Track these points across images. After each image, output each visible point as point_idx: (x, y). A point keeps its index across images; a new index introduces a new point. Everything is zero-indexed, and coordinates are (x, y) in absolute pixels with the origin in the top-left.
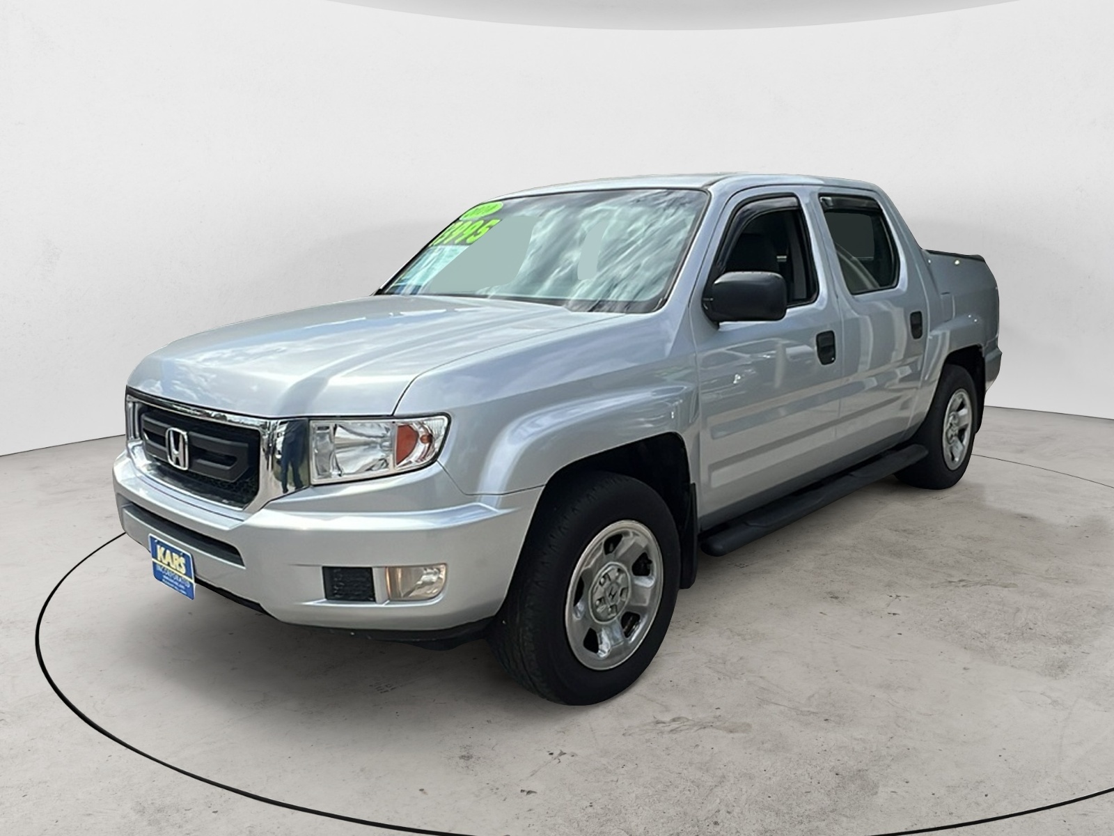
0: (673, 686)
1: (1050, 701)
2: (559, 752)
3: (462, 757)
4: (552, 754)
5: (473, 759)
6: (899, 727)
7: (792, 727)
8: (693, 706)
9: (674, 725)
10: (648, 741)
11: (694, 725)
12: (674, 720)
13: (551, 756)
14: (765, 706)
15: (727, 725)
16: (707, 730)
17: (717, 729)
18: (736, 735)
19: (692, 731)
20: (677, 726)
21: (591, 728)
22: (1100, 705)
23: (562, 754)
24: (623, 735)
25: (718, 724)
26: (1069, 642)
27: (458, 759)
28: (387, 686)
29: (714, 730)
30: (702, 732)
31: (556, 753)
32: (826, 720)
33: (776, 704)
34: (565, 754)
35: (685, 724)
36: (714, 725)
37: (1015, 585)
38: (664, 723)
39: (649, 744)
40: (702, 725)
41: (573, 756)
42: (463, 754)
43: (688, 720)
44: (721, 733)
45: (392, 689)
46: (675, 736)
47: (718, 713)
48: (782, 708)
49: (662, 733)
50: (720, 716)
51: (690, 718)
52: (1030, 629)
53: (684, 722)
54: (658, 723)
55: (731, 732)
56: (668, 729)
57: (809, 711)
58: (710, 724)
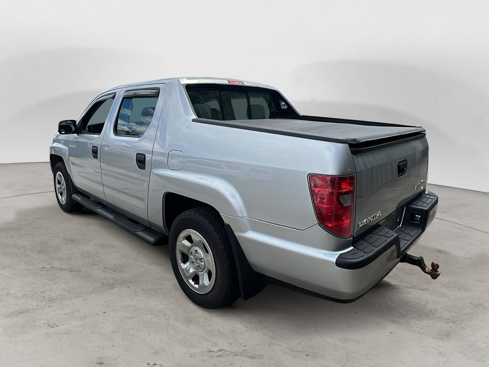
0: (220, 333)
1: (437, 352)
2: (153, 363)
3: (98, 363)
4: (149, 364)
5: (104, 365)
6: (348, 361)
7: (287, 358)
8: (231, 344)
9: (220, 353)
10: (204, 360)
11: (231, 354)
12: (219, 351)
13: (149, 365)
14: (272, 346)
15: (250, 354)
16: (238, 357)
17: (244, 356)
18: (254, 360)
19: (230, 357)
20: (221, 354)
21: (172, 352)
22: (466, 356)
23: (155, 364)
24: (190, 357)
25: (245, 354)
26: (454, 322)
27: (96, 364)
28: (53, 324)
29: (242, 357)
30: (235, 357)
31: (151, 364)
32: (307, 355)
33: (279, 345)
34: (156, 364)
35: (226, 353)
36: (242, 354)
37: (428, 289)
38: (213, 352)
39: (204, 362)
40: (236, 354)
41: (161, 366)
42: (99, 361)
43: (228, 351)
44: (246, 359)
45: (57, 326)
46: (219, 359)
47: (245, 348)
48: (282, 348)
49: (212, 357)
50: (246, 350)
51: (229, 350)
52: (433, 314)
53: (225, 352)
54: (210, 351)
55: (252, 358)
56: (216, 355)
57: (297, 350)
58: (240, 354)
